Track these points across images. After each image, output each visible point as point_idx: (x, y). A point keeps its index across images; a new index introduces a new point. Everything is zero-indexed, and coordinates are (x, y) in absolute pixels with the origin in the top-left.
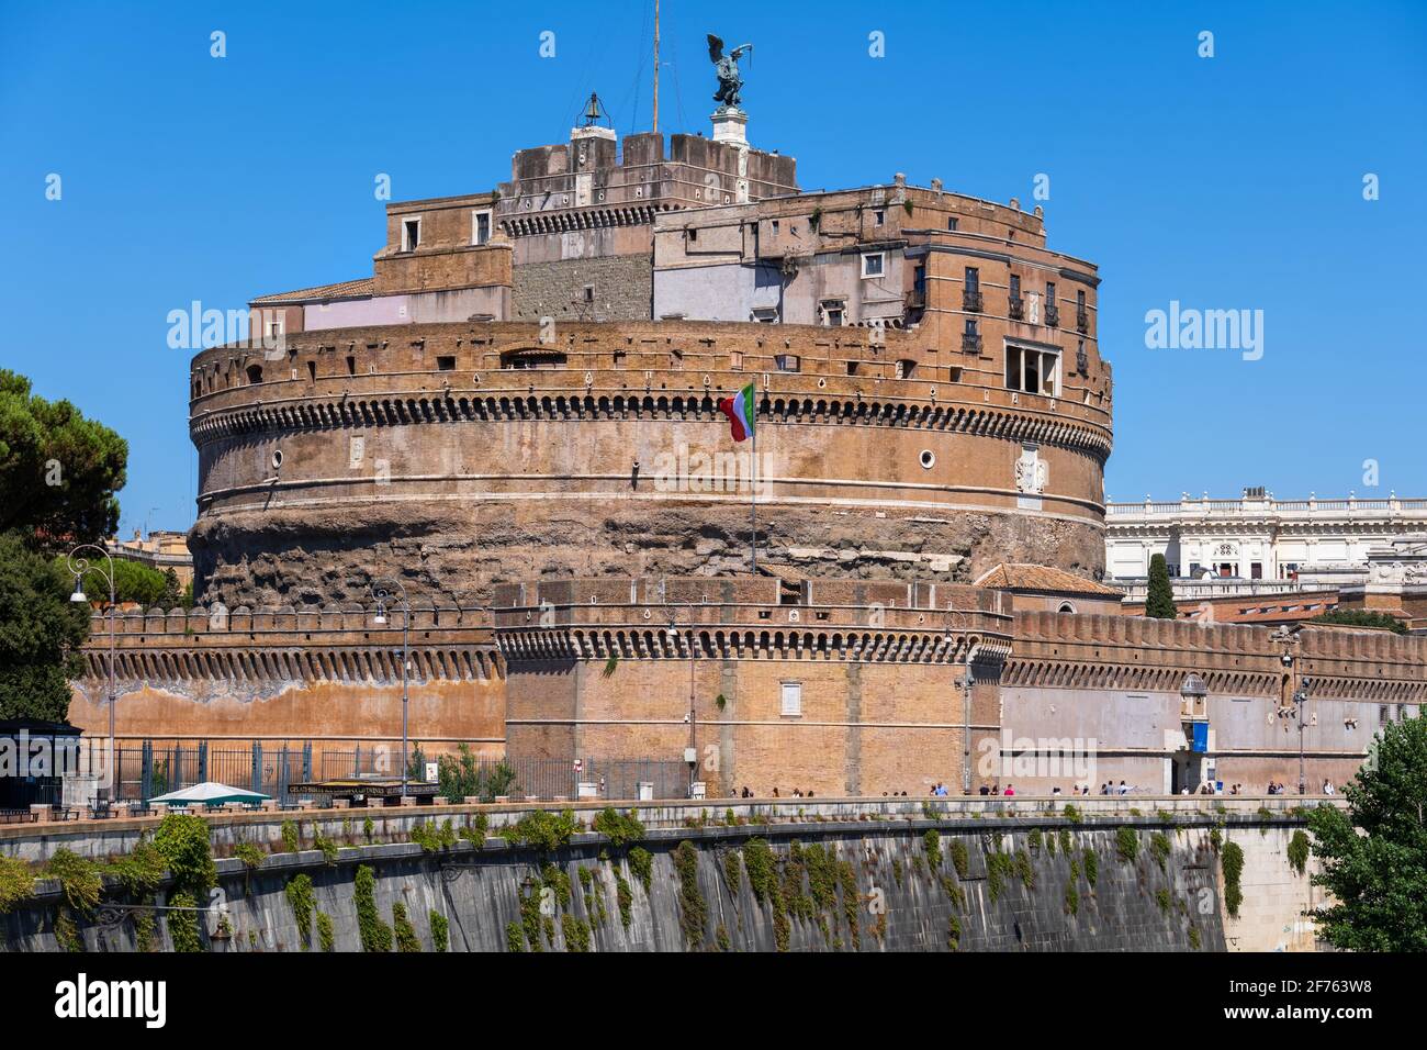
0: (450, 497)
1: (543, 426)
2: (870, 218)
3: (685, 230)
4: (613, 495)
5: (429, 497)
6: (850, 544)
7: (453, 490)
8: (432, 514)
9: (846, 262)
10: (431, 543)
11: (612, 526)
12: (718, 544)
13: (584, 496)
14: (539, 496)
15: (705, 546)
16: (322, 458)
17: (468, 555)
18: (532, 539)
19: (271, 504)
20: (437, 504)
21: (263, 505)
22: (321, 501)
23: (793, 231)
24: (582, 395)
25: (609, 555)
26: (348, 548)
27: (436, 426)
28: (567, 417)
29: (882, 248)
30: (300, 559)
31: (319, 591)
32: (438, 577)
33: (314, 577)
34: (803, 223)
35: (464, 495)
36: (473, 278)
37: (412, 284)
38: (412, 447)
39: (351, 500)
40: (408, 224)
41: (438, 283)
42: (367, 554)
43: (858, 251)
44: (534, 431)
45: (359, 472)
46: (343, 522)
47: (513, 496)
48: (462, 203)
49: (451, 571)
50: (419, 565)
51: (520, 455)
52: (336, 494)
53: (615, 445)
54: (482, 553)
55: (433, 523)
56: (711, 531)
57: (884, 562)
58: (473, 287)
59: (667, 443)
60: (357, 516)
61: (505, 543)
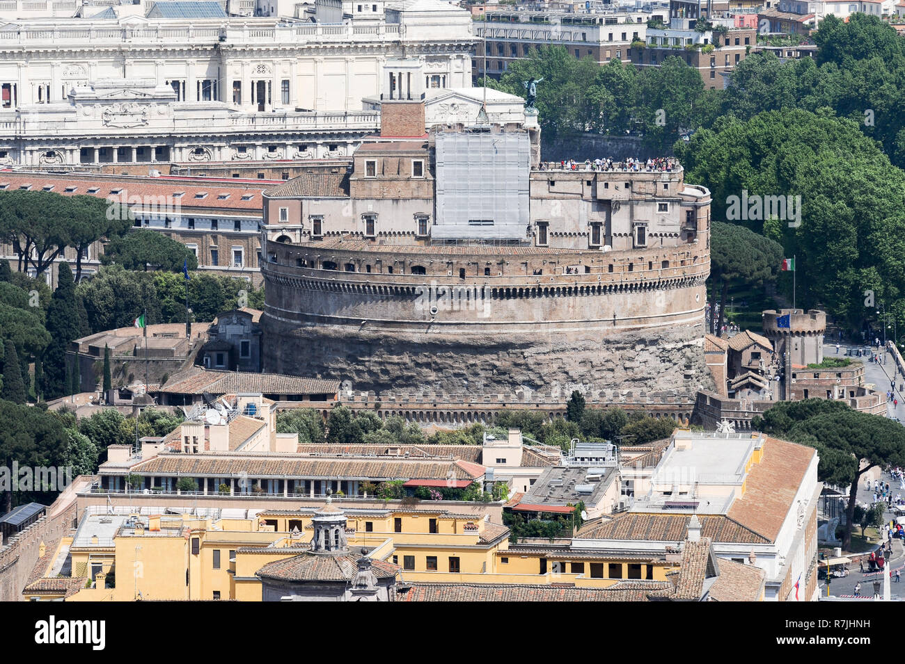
0: (538, 331)
1: (578, 298)
2: (660, 186)
3: (548, 180)
4: (606, 328)
5: (527, 331)
6: (681, 340)
7: (539, 328)
8: (531, 339)
9: (648, 205)
10: (527, 352)
11: (608, 342)
12: (642, 346)
13: (595, 329)
14: (577, 329)
15: (639, 347)
17: (547, 357)
18: (574, 349)
19: (430, 331)
20: (531, 334)
21: (425, 330)
22: (466, 331)
23: (617, 188)
24: (597, 285)
25: (605, 354)
26: (482, 353)
27: (530, 299)
28: (588, 294)
29: (668, 201)
30: (451, 357)
31: (465, 372)
32: (532, 367)
33: (463, 365)
34: (622, 185)
35: (543, 331)
36: (415, 194)
37: (375, 194)
38: (518, 309)
39: (485, 331)
40: (368, 163)
41: (393, 194)
42: (494, 357)
43: (655, 201)
44: (575, 301)
45: (489, 319)
46: (483, 342)
47: (566, 330)
48: (404, 155)
49: (539, 364)
50: (522, 361)
51: (568, 311)
53: (606, 306)
54: (553, 356)
55: (532, 343)
56: (642, 341)
57: (689, 346)
58: (416, 199)
59: (625, 304)
60: (491, 340)
61: (563, 351)
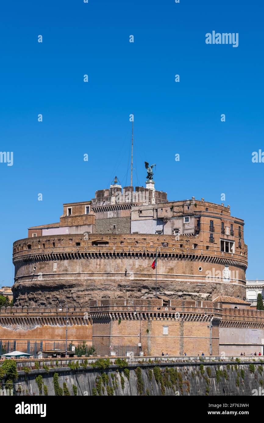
0: (79, 278)
1: (102, 260)
2: (186, 208)
3: (139, 211)
4: (120, 278)
5: (73, 278)
6: (180, 291)
7: (80, 276)
8: (74, 282)
9: (180, 219)
10: (74, 290)
11: (120, 286)
12: (147, 290)
13: (113, 278)
14: (101, 278)
15: (144, 291)
16: (46, 268)
17: (83, 293)
18: (99, 289)
19: (33, 280)
20: (76, 280)
21: (31, 280)
22: (46, 279)
23: (166, 211)
24: (112, 252)
25: (119, 293)
26: (53, 291)
27: (75, 260)
28: (109, 258)
29: (189, 216)
30: (40, 294)
31: (45, 302)
32: (75, 299)
33: (44, 298)
34: (169, 209)
35: (82, 278)
36: (85, 223)
37: (69, 224)
38: (69, 266)
39: (53, 279)
40: (69, 209)
41: (76, 224)
42: (58, 293)
43: (183, 216)
44: (101, 261)
45: (56, 272)
46: (51, 284)
47: (95, 278)
48: (83, 204)
49: (79, 297)
50: (71, 296)
51: (97, 268)
52: (50, 277)
53: (121, 265)
54: (87, 293)
55: (74, 285)
56: (145, 287)
57: (189, 295)
58: (85, 225)
59: (134, 265)
60: (55, 283)
61: (92, 290)
